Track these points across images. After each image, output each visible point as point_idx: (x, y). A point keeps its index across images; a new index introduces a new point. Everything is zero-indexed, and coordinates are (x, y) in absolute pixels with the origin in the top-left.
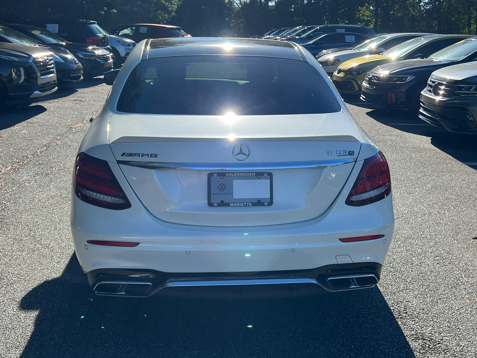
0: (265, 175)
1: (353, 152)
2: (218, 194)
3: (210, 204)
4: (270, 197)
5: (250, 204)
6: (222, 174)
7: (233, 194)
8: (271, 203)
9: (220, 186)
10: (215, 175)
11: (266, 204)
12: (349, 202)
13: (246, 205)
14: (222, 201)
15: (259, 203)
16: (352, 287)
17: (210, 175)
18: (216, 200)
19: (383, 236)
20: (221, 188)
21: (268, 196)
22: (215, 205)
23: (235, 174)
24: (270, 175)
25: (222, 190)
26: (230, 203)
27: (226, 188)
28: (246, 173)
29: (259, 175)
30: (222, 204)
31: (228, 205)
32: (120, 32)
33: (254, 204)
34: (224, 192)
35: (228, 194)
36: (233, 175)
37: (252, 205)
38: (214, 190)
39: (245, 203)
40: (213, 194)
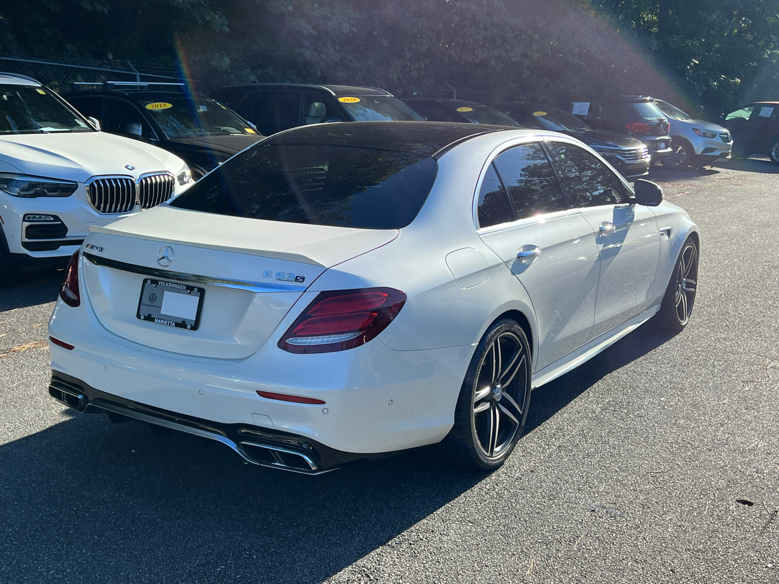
0: (196, 290)
1: (303, 279)
2: (148, 305)
3: (139, 316)
4: (195, 320)
5: (174, 324)
6: (155, 281)
7: (161, 308)
8: (195, 327)
9: (151, 295)
10: (150, 282)
11: (189, 327)
12: (283, 344)
13: (170, 323)
14: (150, 315)
15: (182, 324)
16: (276, 464)
17: (145, 281)
18: (144, 311)
19: (324, 403)
20: (152, 298)
21: (193, 318)
22: (142, 317)
23: (167, 284)
24: (202, 292)
25: (152, 301)
26: (155, 319)
27: (156, 300)
28: (178, 285)
29: (189, 289)
30: (149, 318)
31: (153, 320)
32: (729, 115)
33: (177, 325)
34: (152, 304)
35: (156, 307)
36: (165, 284)
37: (175, 326)
38: (146, 300)
39: (169, 322)
40: (144, 304)
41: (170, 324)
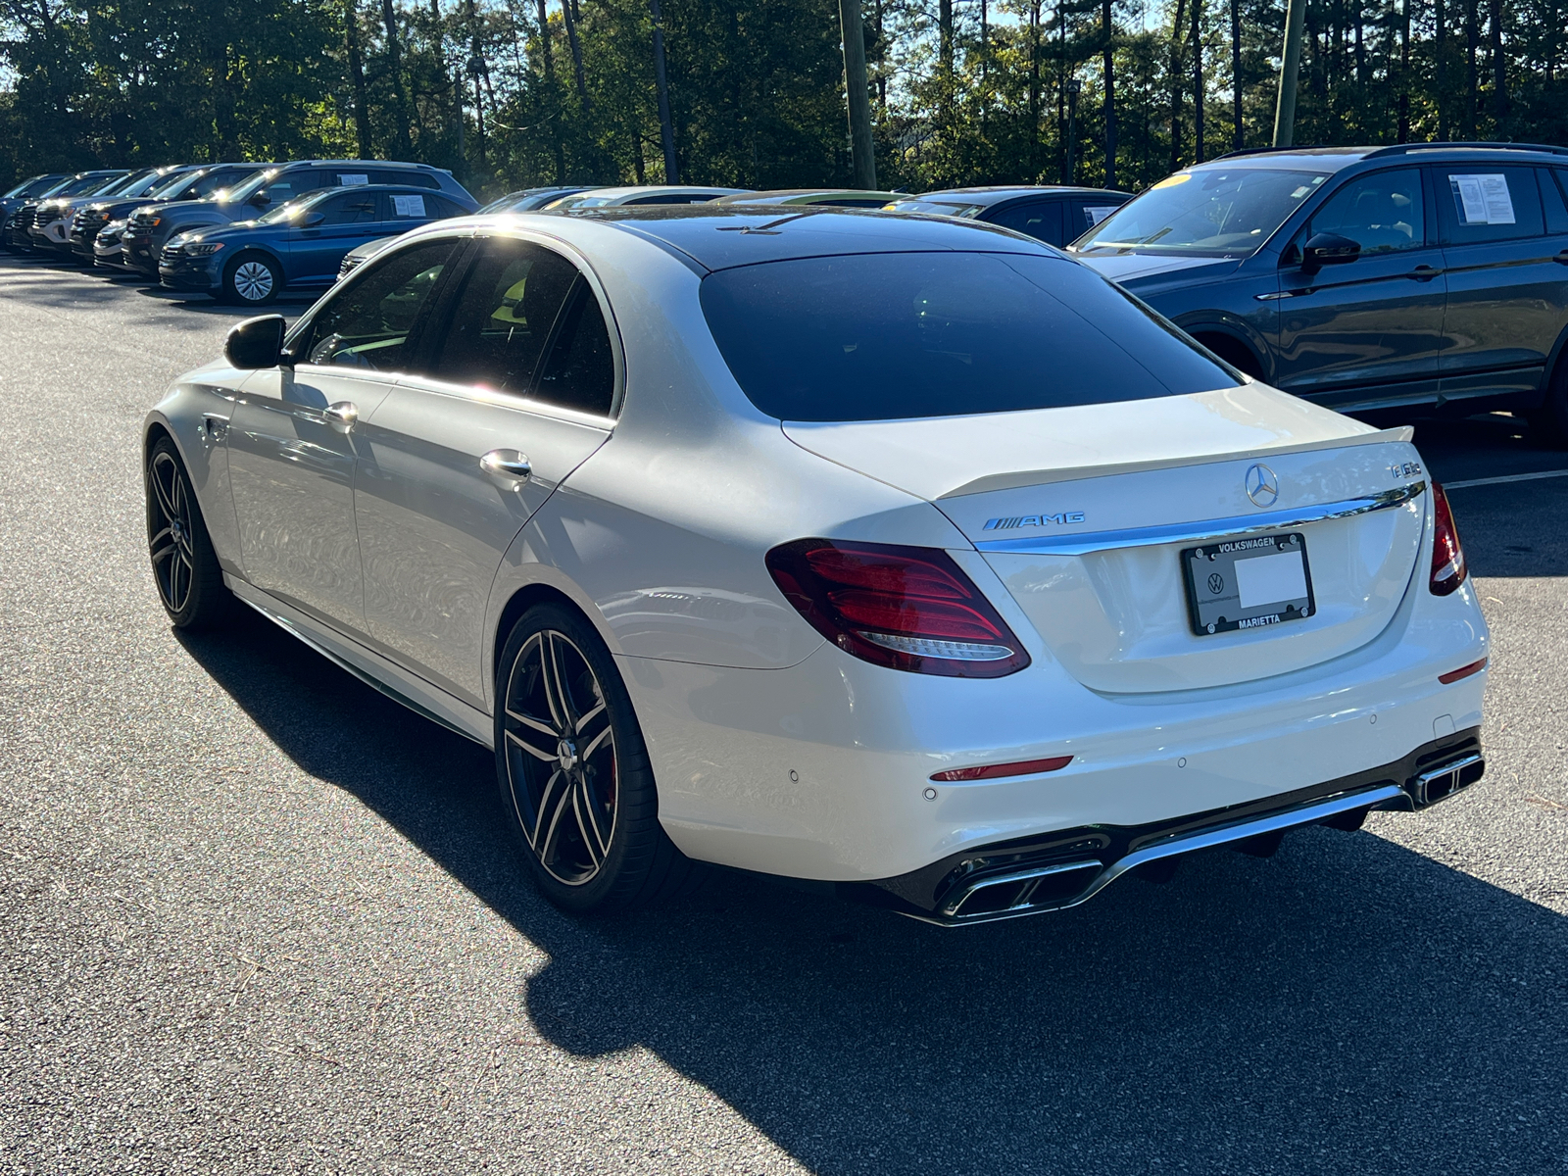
0: (1293, 539)
1: (1418, 466)
2: (1211, 601)
3: (1197, 628)
4: (1306, 596)
5: (1277, 619)
6: (1211, 549)
7: (1238, 596)
8: (1312, 608)
9: (1211, 579)
10: (1200, 553)
11: (1304, 612)
12: (1434, 586)
13: (1270, 619)
14: (1222, 620)
15: (1290, 613)
17: (1186, 556)
18: (1208, 618)
20: (1214, 584)
21: (1305, 593)
22: (1209, 630)
23: (1237, 546)
24: (1300, 539)
25: (1217, 591)
26: (1238, 622)
27: (1223, 585)
28: (1257, 540)
29: (1281, 541)
30: (1225, 626)
31: (1234, 626)
33: (1284, 617)
34: (1221, 595)
35: (1230, 598)
36: (1234, 547)
37: (1281, 621)
38: (1202, 592)
39: (1267, 618)
40: (1203, 602)
41: (1270, 622)
